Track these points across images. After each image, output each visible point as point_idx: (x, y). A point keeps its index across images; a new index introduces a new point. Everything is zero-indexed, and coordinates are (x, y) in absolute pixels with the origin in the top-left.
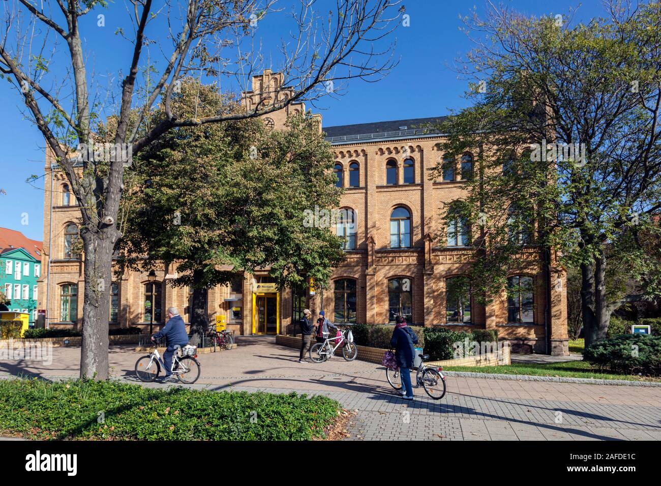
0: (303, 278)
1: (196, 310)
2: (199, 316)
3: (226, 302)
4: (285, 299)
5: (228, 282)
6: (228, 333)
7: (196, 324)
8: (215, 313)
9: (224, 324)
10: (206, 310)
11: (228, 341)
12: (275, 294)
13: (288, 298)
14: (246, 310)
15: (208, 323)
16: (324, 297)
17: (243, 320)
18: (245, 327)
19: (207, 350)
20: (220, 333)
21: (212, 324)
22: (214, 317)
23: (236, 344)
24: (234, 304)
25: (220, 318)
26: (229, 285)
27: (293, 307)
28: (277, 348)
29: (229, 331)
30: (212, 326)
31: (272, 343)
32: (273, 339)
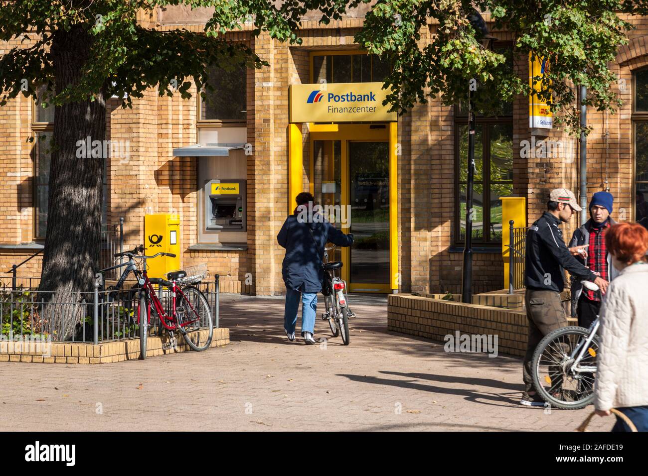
0: (502, 58)
1: (67, 190)
2: (77, 214)
3: (182, 160)
4: (427, 151)
5: (190, 79)
6: (193, 285)
7: (67, 246)
8: (140, 203)
9: (177, 250)
10: (105, 193)
11: (193, 319)
12: (383, 126)
13: (439, 144)
14: (265, 191)
15: (110, 243)
16: (593, 137)
17: (252, 232)
18: (258, 261)
19: (112, 349)
20: (162, 283)
21: (126, 248)
22: (134, 220)
23: (226, 332)
24: (216, 169)
25: (159, 222)
26: (193, 90)
27: (457, 183)
28: (396, 348)
29: (196, 278)
30: (131, 254)
31: (371, 327)
32: (376, 311)
